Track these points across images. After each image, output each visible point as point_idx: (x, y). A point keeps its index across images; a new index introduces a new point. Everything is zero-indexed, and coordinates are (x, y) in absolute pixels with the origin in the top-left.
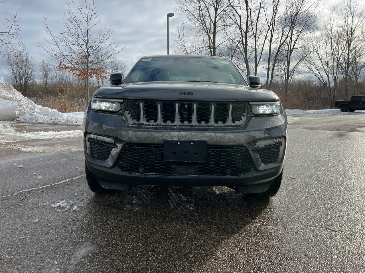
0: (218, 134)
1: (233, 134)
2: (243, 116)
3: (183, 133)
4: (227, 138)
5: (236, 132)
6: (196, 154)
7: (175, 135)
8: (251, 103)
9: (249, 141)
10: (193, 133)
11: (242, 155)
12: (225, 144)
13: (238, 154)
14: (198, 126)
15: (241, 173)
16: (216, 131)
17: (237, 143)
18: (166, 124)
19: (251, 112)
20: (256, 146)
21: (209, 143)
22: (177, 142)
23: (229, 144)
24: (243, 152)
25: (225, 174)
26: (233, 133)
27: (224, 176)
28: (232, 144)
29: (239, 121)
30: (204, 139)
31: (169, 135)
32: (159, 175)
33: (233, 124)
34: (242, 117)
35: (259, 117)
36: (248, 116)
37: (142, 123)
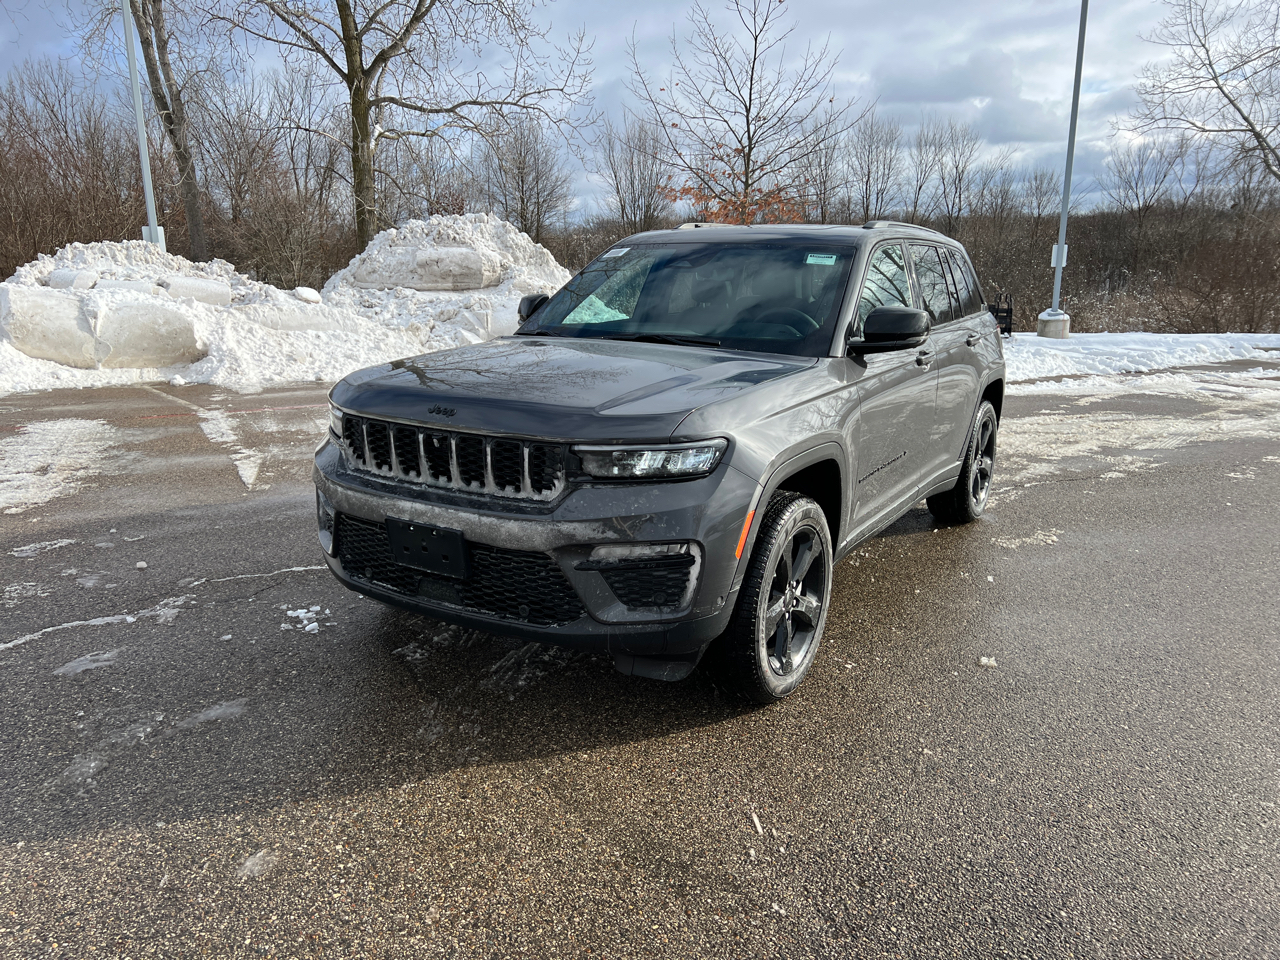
0: (485, 519)
1: (517, 523)
2: (558, 478)
3: (419, 506)
4: (503, 530)
5: (523, 520)
6: (445, 558)
7: (407, 509)
8: (576, 448)
9: (554, 546)
10: (437, 510)
11: (552, 576)
12: (500, 544)
13: (539, 572)
14: (463, 492)
15: (555, 618)
16: (481, 511)
17: (526, 546)
18: (407, 478)
19: (582, 469)
20: (591, 559)
21: (468, 536)
22: (408, 524)
23: (508, 546)
24: (552, 570)
25: (518, 615)
26: (516, 520)
27: (513, 621)
28: (514, 546)
29: (551, 489)
30: (456, 527)
31: (394, 505)
32: (395, 591)
33: (536, 497)
34: (556, 482)
35: (604, 484)
36: (571, 479)
37: (369, 469)
